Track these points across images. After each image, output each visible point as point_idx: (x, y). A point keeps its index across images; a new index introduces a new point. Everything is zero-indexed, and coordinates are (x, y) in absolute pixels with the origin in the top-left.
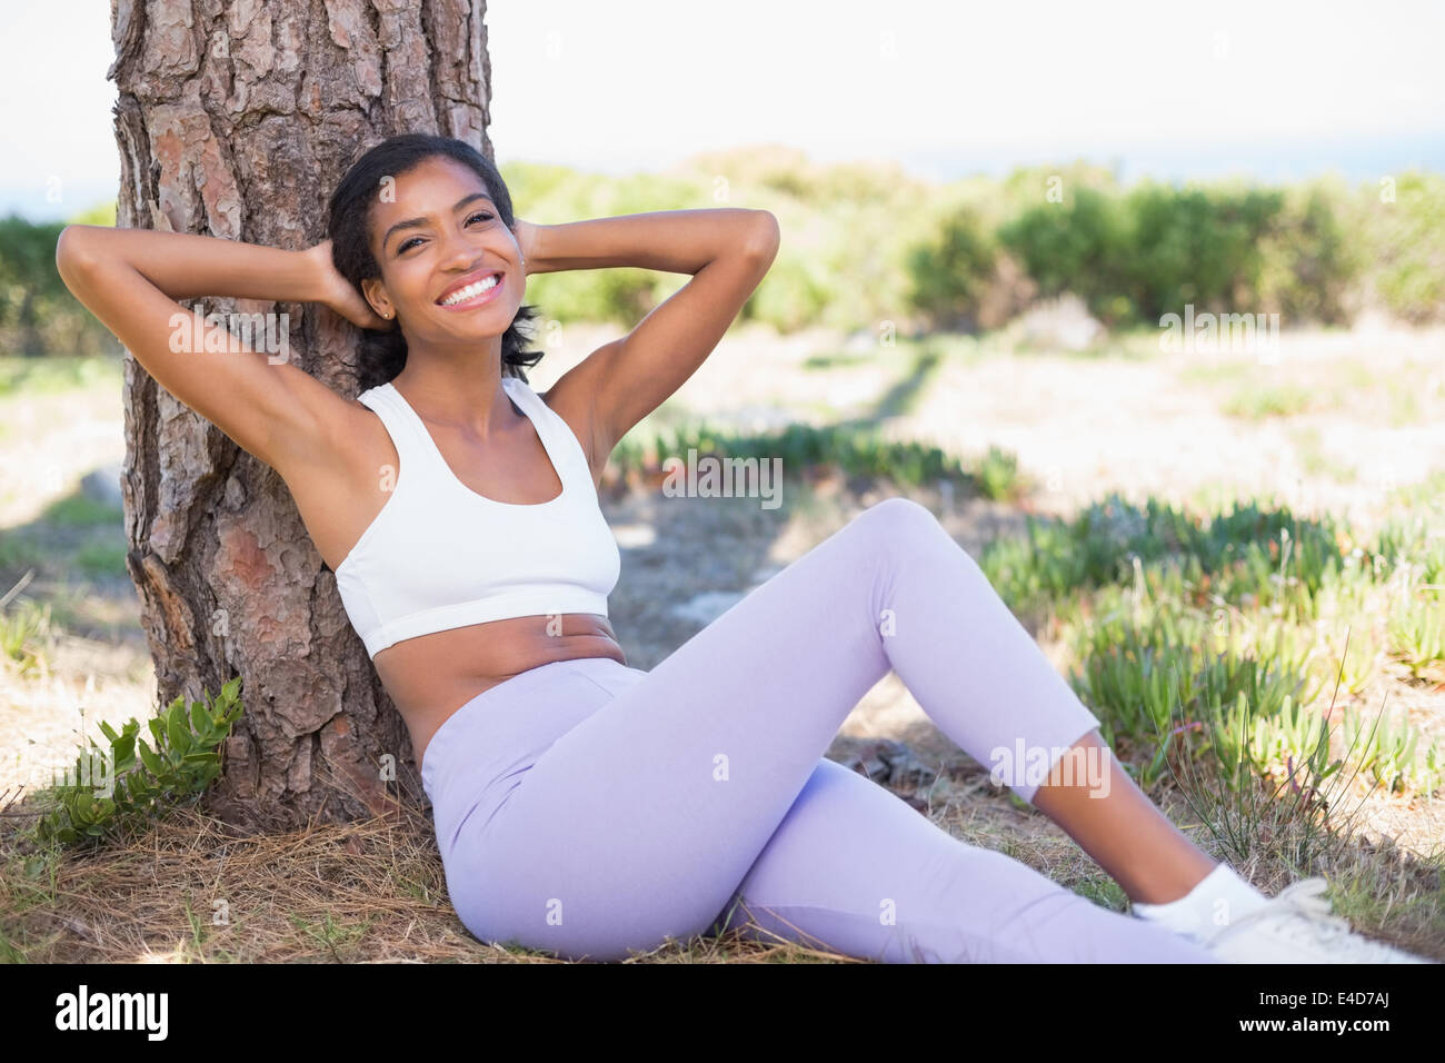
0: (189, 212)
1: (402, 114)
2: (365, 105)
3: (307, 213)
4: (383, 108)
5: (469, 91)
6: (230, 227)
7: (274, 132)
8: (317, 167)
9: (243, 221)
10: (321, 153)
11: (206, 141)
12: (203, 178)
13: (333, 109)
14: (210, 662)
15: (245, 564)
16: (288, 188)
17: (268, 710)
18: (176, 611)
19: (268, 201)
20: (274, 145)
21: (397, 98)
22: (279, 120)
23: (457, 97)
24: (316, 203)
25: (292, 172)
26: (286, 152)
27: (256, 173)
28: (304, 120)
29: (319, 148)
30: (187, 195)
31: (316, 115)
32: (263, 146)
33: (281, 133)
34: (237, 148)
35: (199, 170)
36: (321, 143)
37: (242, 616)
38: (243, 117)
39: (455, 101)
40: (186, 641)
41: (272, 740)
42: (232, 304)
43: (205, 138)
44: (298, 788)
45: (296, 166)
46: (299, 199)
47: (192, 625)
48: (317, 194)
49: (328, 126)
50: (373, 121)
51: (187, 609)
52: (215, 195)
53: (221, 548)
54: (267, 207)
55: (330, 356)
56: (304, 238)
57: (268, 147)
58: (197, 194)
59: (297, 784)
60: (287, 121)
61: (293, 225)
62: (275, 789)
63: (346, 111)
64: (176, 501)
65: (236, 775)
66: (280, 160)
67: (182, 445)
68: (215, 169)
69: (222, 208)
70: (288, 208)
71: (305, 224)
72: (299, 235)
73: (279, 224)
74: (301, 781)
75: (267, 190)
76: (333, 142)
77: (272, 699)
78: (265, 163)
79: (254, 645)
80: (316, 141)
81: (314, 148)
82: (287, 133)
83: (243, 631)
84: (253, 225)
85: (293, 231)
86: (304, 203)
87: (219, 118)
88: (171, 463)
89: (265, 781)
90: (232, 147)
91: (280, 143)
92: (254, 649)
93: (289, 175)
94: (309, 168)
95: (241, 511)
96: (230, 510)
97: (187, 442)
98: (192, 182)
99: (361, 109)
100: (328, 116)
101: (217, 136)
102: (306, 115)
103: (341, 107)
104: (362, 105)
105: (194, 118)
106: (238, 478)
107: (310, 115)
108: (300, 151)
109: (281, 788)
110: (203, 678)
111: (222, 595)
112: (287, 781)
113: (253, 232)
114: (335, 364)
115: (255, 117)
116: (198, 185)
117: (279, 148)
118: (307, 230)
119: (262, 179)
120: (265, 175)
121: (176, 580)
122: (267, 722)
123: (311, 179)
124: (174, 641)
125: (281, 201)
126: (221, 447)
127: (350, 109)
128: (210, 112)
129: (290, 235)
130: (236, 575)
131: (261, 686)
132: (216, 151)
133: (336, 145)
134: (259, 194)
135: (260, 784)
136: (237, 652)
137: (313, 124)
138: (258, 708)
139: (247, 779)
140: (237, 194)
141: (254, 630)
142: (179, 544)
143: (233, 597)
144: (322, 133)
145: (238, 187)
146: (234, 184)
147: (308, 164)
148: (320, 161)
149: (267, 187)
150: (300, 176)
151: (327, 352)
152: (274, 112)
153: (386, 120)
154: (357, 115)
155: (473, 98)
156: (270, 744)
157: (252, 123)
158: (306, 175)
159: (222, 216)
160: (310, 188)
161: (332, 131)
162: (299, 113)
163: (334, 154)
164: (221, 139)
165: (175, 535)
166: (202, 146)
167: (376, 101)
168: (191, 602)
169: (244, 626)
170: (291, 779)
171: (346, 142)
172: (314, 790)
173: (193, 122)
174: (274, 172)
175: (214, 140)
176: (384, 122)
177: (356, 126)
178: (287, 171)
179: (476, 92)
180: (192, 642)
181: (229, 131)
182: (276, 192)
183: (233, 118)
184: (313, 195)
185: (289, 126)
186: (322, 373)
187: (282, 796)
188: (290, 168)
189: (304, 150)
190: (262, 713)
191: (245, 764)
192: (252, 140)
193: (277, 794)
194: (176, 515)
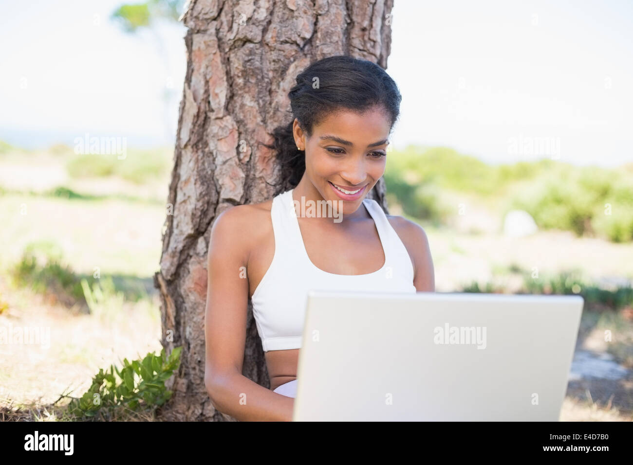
0: (202, 91)
1: (322, 50)
2: (301, 43)
3: (261, 98)
4: (312, 46)
5: (368, 45)
6: (220, 101)
7: (248, 52)
8: (271, 74)
9: (227, 99)
10: (274, 66)
11: (215, 54)
12: (211, 74)
13: (282, 43)
14: (180, 337)
15: (200, 286)
16: (251, 83)
17: (197, 368)
18: (169, 305)
19: (241, 89)
20: (247, 59)
21: (320, 41)
22: (251, 45)
23: (361, 48)
24: (268, 93)
25: (254, 74)
26: (252, 63)
27: (236, 73)
28: (267, 48)
29: (273, 63)
30: (203, 82)
31: (273, 45)
32: (241, 58)
33: (251, 53)
34: (231, 59)
35: (210, 69)
36: (274, 61)
37: (195, 313)
38: (235, 42)
39: (360, 50)
40: (172, 323)
41: (198, 384)
42: (216, 143)
43: (214, 52)
44: (208, 414)
45: (257, 71)
46: (257, 90)
47: (174, 314)
48: (268, 89)
49: (277, 51)
50: (306, 52)
51: (173, 305)
52: (215, 83)
53: (190, 275)
54: (240, 92)
55: (261, 178)
56: (257, 111)
57: (243, 59)
58: (207, 82)
59: (208, 412)
60: (256, 46)
61: (253, 104)
62: (196, 412)
63: (288, 45)
64: (175, 246)
65: (179, 400)
66: (248, 67)
67: (182, 216)
68: (217, 70)
69: (217, 91)
70: (250, 94)
71: (259, 104)
72: (255, 110)
73: (245, 102)
74: (210, 410)
75: (240, 83)
76: (279, 60)
77: (200, 362)
78: (241, 68)
79: (198, 331)
80: (271, 60)
81: (270, 63)
82: (255, 53)
83: (195, 322)
84: (233, 102)
85: (252, 107)
86: (259, 92)
87: (223, 43)
88: (178, 226)
89: (192, 407)
90: (228, 59)
91: (250, 58)
92: (198, 333)
93: (252, 75)
94: (266, 74)
95: (203, 256)
96: (198, 254)
97: (185, 215)
98: (205, 76)
99: (298, 45)
100: (278, 46)
101: (220, 51)
102: (267, 44)
103: (286, 42)
104: (298, 42)
105: (210, 41)
106: (205, 239)
107: (270, 45)
108: (261, 64)
109: (199, 412)
110: (175, 344)
111: (186, 300)
112: (203, 409)
113: (232, 106)
114: (263, 183)
115: (240, 43)
116: (208, 77)
117: (249, 61)
118: (259, 107)
119: (238, 77)
120: (240, 75)
121: (170, 289)
122: (195, 374)
123: (266, 80)
124: (167, 321)
125: (247, 89)
126: (198, 220)
127: (292, 44)
128: (219, 39)
129: (250, 109)
130: (195, 290)
131: (195, 353)
132: (218, 59)
133: (280, 62)
134: (237, 85)
135: (189, 408)
136: (190, 334)
137: (271, 50)
138: (193, 365)
139: (184, 403)
140: (226, 84)
141: (199, 322)
142: (173, 269)
143: (192, 302)
144: (274, 55)
145: (227, 80)
146: (225, 78)
147: (266, 72)
148: (272, 71)
149: (240, 81)
150: (259, 77)
151: (261, 175)
152: (250, 41)
153: (313, 53)
154: (295, 47)
155: (372, 50)
156: (197, 387)
157: (239, 46)
158: (263, 77)
159: (217, 95)
160: (264, 85)
161: (279, 54)
162: (263, 43)
163: (279, 67)
164: (223, 54)
165: (172, 264)
166: (212, 56)
167: (309, 42)
168: (176, 302)
169: (195, 319)
170: (205, 408)
171: (286, 61)
172: (216, 417)
173: (209, 43)
174: (245, 73)
175: (218, 53)
176: (312, 54)
177: (293, 53)
178: (251, 73)
179: (374, 47)
180: (174, 323)
181: (227, 50)
182: (245, 85)
183: (229, 42)
184: (266, 89)
185: (257, 49)
186: (255, 187)
187: (198, 417)
188: (253, 72)
189: (264, 64)
190: (194, 369)
191: (184, 395)
192: (236, 55)
193: (196, 414)
194: (174, 253)
